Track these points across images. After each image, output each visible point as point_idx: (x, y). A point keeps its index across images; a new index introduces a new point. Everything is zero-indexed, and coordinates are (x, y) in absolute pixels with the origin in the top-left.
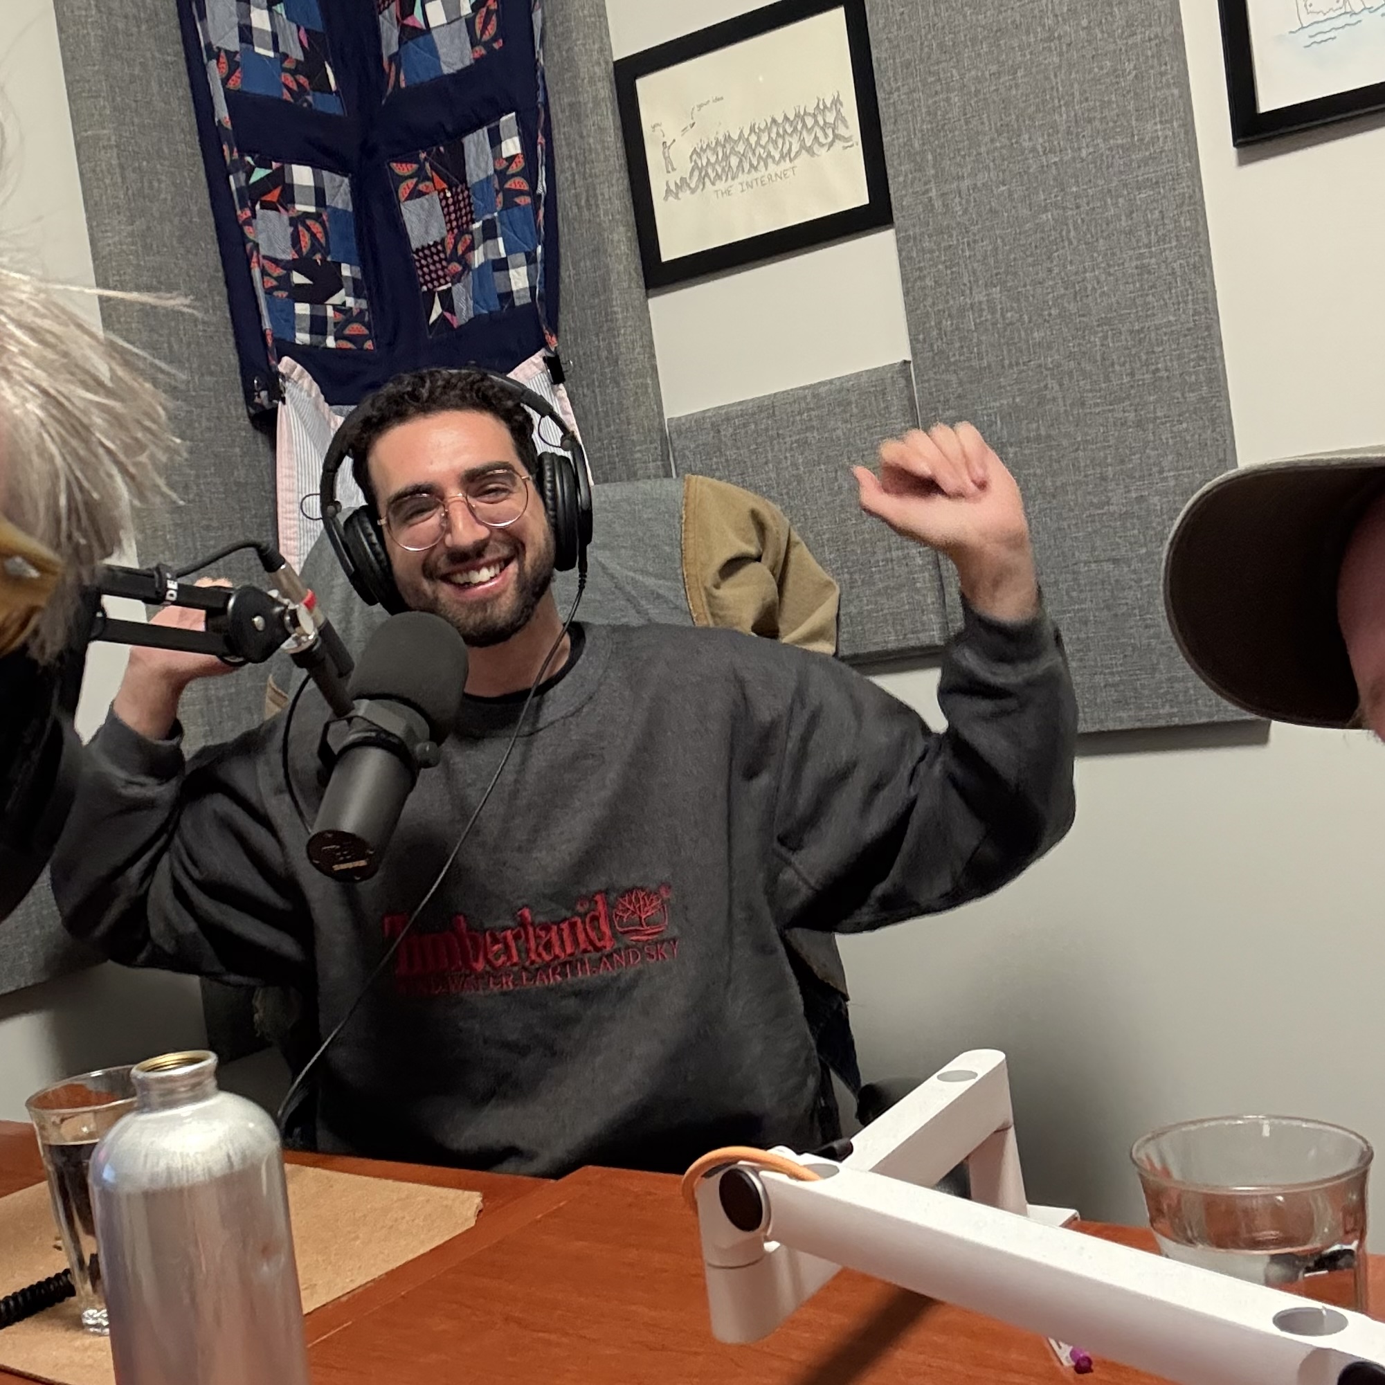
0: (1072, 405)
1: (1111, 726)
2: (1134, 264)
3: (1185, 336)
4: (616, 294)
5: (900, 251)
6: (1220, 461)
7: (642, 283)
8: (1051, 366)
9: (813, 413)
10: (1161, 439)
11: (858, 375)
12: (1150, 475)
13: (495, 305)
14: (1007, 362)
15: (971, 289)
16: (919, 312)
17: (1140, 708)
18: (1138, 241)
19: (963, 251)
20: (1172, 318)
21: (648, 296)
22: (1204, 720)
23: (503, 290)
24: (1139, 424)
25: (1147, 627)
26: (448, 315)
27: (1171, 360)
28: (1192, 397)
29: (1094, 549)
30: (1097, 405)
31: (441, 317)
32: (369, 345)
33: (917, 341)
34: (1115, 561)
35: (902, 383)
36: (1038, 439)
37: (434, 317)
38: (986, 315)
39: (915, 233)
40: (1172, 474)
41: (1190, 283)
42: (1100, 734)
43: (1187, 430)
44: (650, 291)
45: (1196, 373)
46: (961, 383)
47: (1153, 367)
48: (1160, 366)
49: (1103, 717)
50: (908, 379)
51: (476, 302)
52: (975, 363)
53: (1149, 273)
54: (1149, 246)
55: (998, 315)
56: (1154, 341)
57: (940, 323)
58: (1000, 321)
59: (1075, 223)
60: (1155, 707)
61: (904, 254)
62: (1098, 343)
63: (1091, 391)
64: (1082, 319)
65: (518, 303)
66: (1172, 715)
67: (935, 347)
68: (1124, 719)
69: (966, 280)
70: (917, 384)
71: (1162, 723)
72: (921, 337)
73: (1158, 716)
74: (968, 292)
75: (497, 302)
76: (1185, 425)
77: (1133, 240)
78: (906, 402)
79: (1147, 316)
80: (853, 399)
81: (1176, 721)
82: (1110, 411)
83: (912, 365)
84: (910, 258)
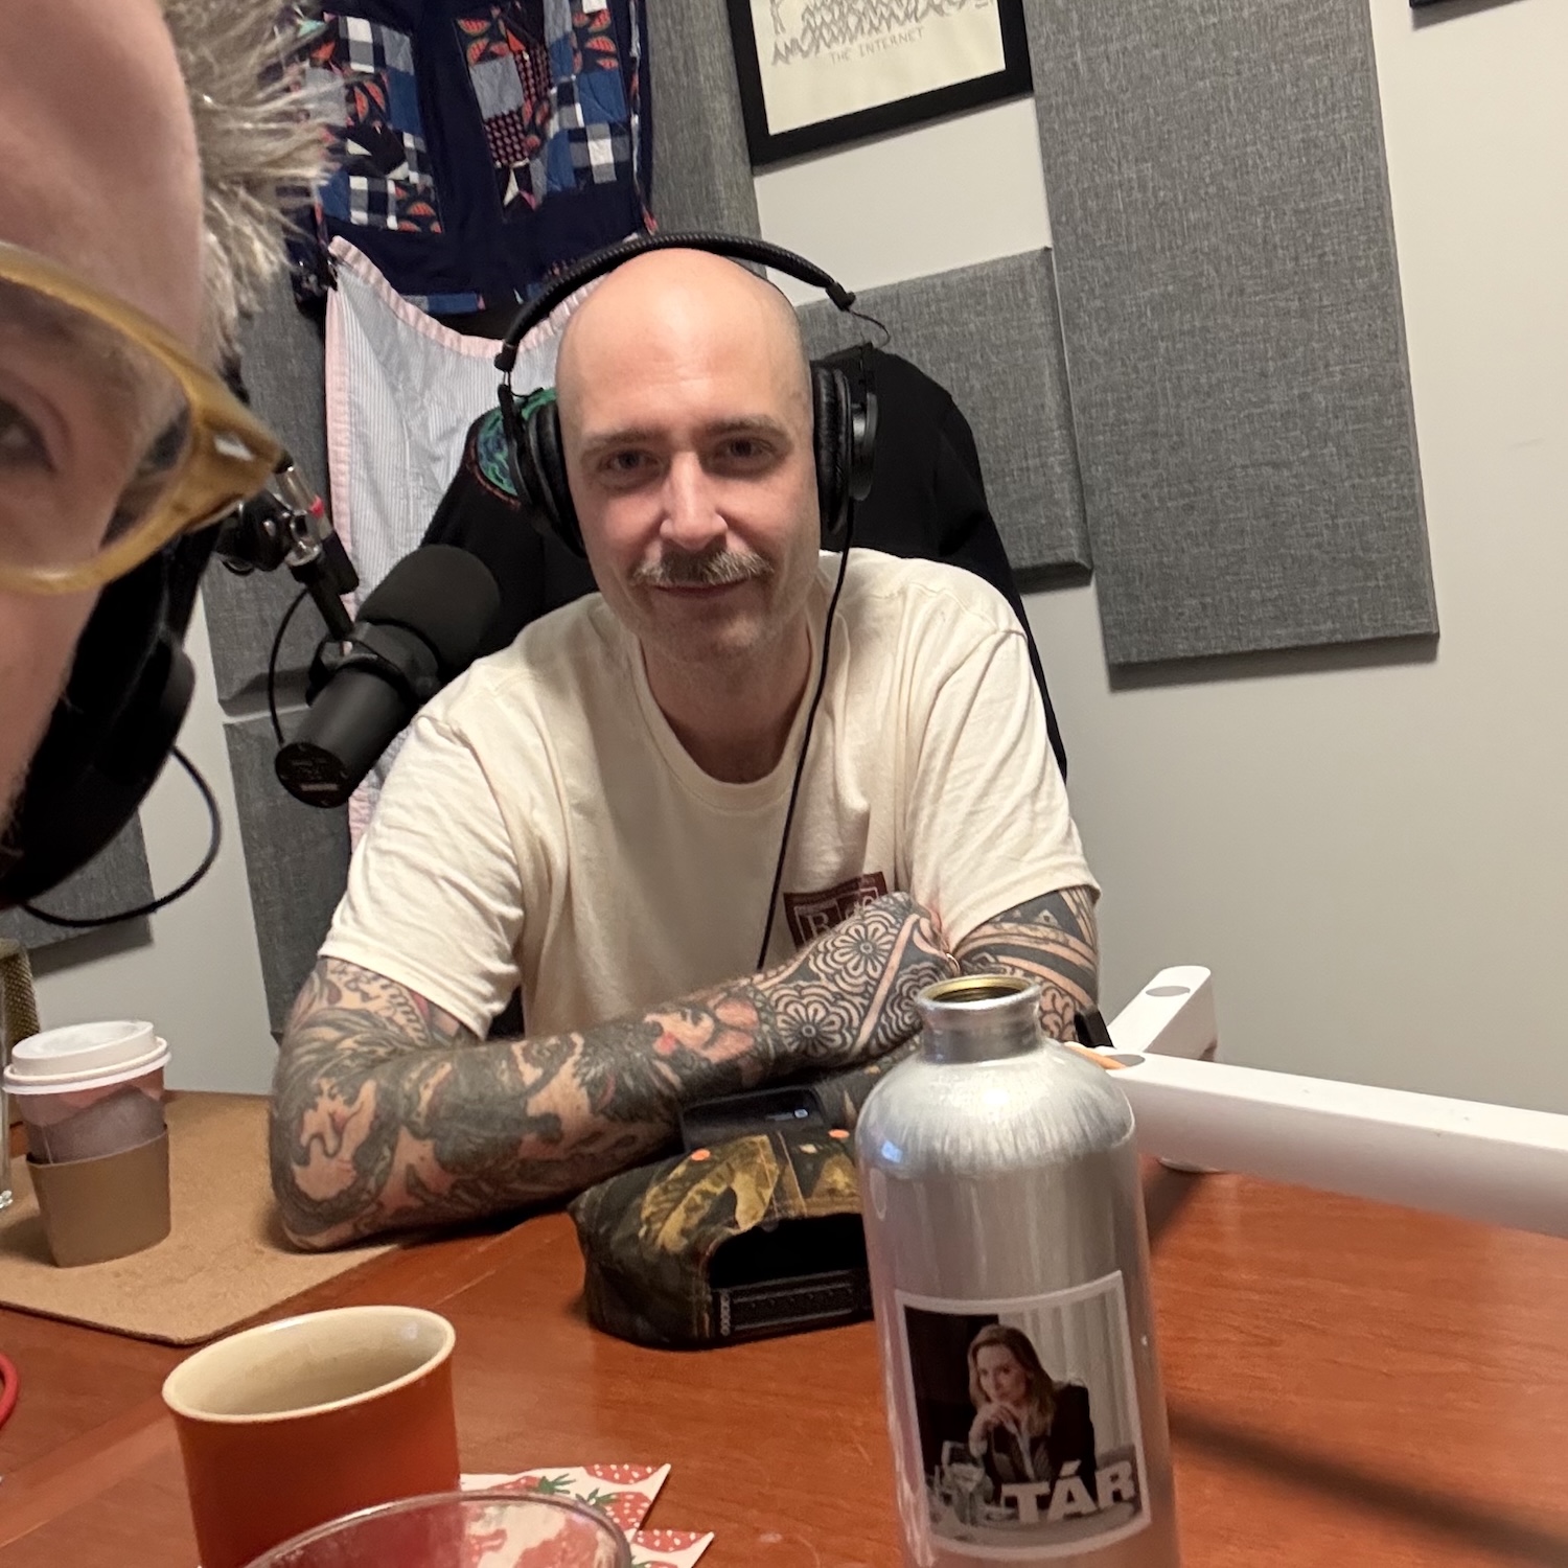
0: (1230, 295)
1: (1267, 644)
2: (1300, 136)
3: (1355, 216)
4: (718, 168)
5: (1041, 123)
6: (1390, 352)
7: (747, 160)
8: (1206, 250)
9: (944, 305)
10: (1327, 330)
11: (995, 263)
12: (1315, 370)
13: (571, 182)
14: (1158, 246)
15: (1119, 164)
16: (1061, 191)
17: (1300, 624)
18: (1304, 112)
19: (1111, 122)
20: (1341, 197)
21: (753, 174)
22: (1369, 635)
23: (580, 164)
24: (1303, 313)
25: (1308, 535)
26: (525, 195)
27: (1339, 244)
28: (1361, 283)
29: (1252, 452)
30: (1256, 294)
31: (518, 197)
32: (436, 227)
33: (1059, 223)
34: (1275, 466)
35: (1043, 270)
36: (1191, 333)
37: (509, 197)
38: (1137, 195)
39: (1057, 103)
40: (1338, 368)
41: (1362, 158)
42: (1254, 653)
43: (1356, 319)
44: (757, 169)
45: (1367, 257)
46: (1108, 270)
47: (1319, 252)
48: (1327, 249)
49: (1258, 634)
50: (1049, 269)
52: (1123, 248)
53: (1316, 146)
54: (1316, 116)
55: (1150, 194)
56: (1321, 223)
57: (1085, 202)
58: (1153, 200)
59: (1236, 92)
60: (1316, 623)
61: (1046, 125)
62: (1259, 224)
63: (1250, 278)
64: (1243, 198)
65: (598, 180)
66: (1334, 632)
67: (1079, 230)
68: (1282, 636)
69: (1114, 154)
70: (1058, 270)
71: (1324, 639)
72: (1064, 219)
73: (1320, 633)
74: (1116, 168)
75: (574, 178)
76: (1353, 315)
77: (1300, 111)
78: (1046, 293)
79: (1313, 195)
80: (988, 289)
81: (1339, 637)
82: (1271, 300)
83: (1053, 253)
84: (1051, 130)
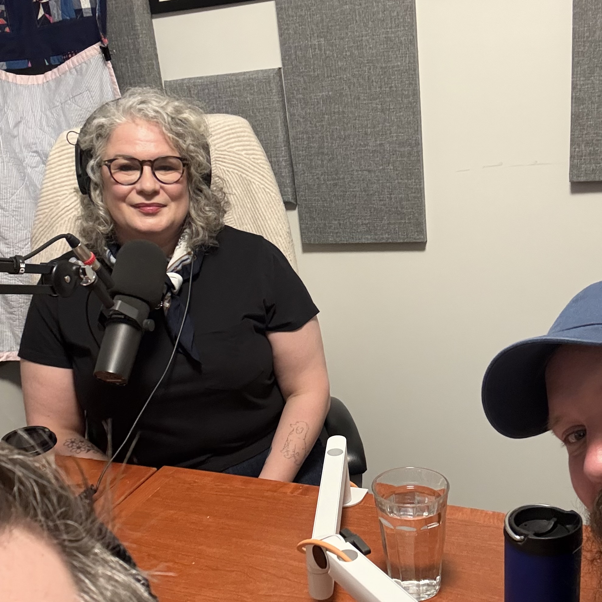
0: (354, 99)
1: (363, 241)
2: (384, 36)
3: (404, 73)
4: (137, 17)
5: (278, 14)
6: (415, 131)
7: (149, 11)
8: (345, 79)
9: (236, 88)
10: (391, 119)
11: (257, 72)
12: (386, 134)
13: (73, 15)
14: (326, 75)
15: (311, 38)
16: (286, 45)
17: (376, 234)
18: (387, 25)
19: (307, 18)
20: (399, 64)
21: (152, 18)
22: (402, 241)
23: (77, 7)
24: (382, 111)
25: (380, 201)
26: (47, 16)
27: (398, 83)
28: (405, 101)
29: (360, 165)
30: (364, 100)
31: (43, 16)
32: (7, 30)
33: (285, 60)
34: (369, 171)
35: (278, 78)
36: (338, 113)
37: (40, 16)
38: (317, 51)
39: (285, 7)
40: (395, 135)
41: (408, 48)
42: (358, 244)
43: (403, 116)
44: (153, 15)
45: (408, 90)
46: (305, 82)
47: (390, 85)
48: (393, 85)
49: (360, 237)
50: (281, 76)
51: (63, 12)
52: (312, 73)
53: (391, 41)
54: (391, 28)
55: (323, 52)
56: (391, 73)
57: (296, 52)
58: (324, 55)
59: (359, 12)
60: (382, 234)
61: (280, 16)
62: (367, 71)
63: (362, 93)
64: (360, 59)
65: (85, 15)
66: (388, 239)
67: (293, 63)
68: (368, 239)
69: (308, 33)
70: (285, 80)
71: (383, 241)
72: (287, 58)
73: (383, 238)
74: (309, 39)
75: (74, 14)
76: (402, 113)
77: (385, 24)
78: (279, 88)
79: (389, 61)
80: (255, 84)
81: (390, 241)
82: (370, 103)
83: (282, 70)
84: (283, 18)
